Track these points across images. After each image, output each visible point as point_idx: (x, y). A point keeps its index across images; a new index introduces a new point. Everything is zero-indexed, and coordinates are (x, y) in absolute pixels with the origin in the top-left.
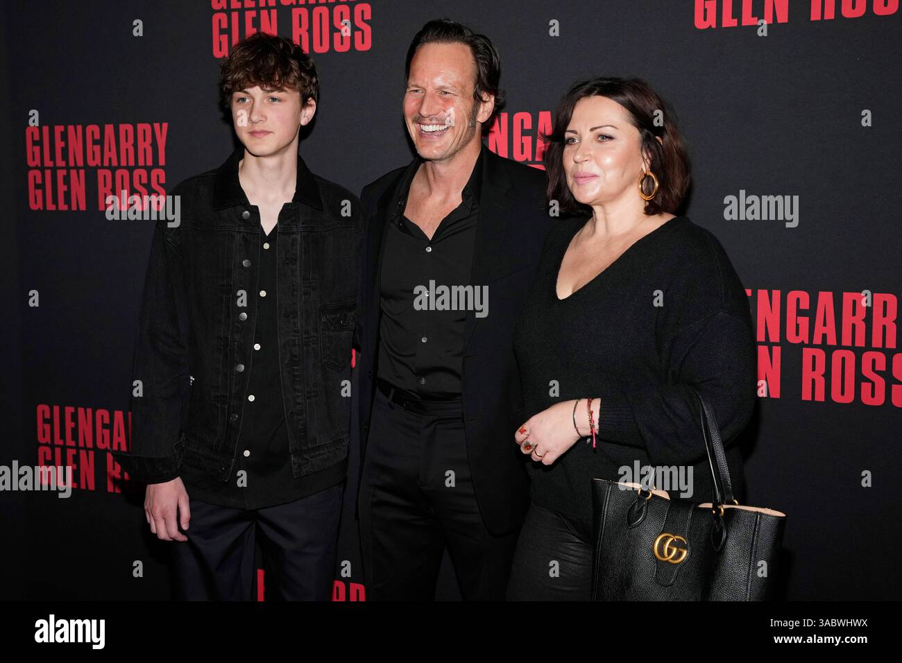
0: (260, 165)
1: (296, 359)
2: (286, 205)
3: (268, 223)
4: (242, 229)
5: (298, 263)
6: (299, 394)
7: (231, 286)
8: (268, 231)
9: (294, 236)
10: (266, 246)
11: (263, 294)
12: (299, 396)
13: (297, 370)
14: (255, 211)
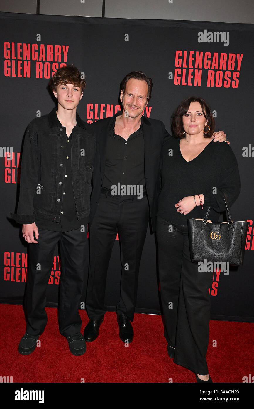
0: (65, 112)
1: (77, 180)
2: (75, 127)
3: (69, 134)
4: (60, 135)
5: (78, 147)
6: (78, 192)
7: (57, 155)
8: (69, 135)
9: (77, 138)
10: (68, 141)
11: (67, 157)
12: (79, 193)
13: (78, 184)
14: (64, 128)
